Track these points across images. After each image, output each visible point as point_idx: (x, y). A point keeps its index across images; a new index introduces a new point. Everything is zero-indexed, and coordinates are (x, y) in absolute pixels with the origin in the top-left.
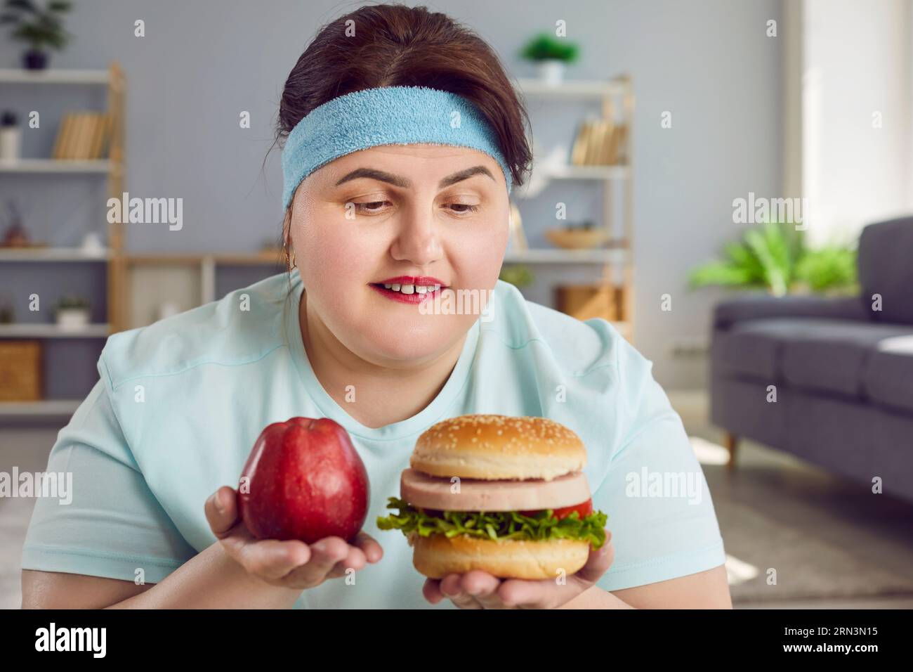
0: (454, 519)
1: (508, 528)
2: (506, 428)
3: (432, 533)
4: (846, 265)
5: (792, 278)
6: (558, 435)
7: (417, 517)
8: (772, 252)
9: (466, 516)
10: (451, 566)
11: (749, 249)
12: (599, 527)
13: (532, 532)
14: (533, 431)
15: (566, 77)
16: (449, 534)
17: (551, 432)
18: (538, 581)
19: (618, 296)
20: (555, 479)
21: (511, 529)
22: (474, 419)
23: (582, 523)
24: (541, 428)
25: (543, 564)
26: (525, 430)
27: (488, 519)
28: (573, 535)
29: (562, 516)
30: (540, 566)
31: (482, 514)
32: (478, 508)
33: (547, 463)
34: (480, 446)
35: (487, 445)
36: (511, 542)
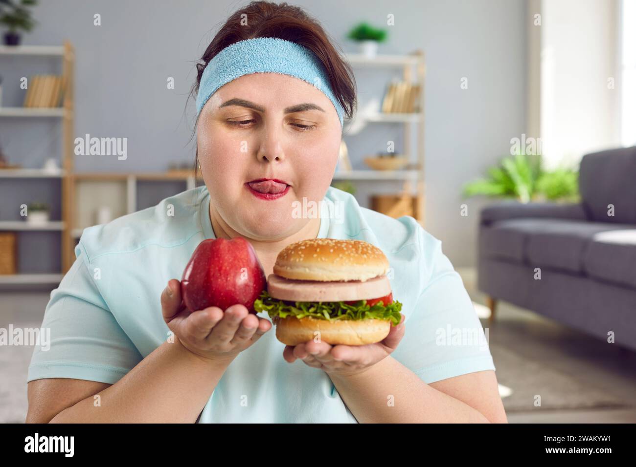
0: (302, 306)
1: (338, 312)
2: (336, 248)
3: (288, 316)
4: (571, 182)
5: (534, 191)
6: (370, 252)
7: (278, 306)
8: (520, 173)
9: (310, 305)
10: (301, 337)
11: (504, 170)
12: (397, 311)
13: (353, 315)
14: (354, 250)
15: (378, 52)
16: (299, 317)
17: (365, 250)
18: (358, 346)
19: (414, 202)
20: (368, 281)
21: (339, 313)
22: (315, 242)
23: (385, 309)
24: (359, 247)
25: (360, 336)
26: (348, 249)
27: (324, 307)
28: (380, 317)
29: (373, 305)
30: (358, 337)
31: (320, 304)
32: (318, 300)
33: (363, 270)
34: (319, 259)
35: (323, 259)
36: (339, 321)
